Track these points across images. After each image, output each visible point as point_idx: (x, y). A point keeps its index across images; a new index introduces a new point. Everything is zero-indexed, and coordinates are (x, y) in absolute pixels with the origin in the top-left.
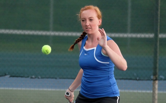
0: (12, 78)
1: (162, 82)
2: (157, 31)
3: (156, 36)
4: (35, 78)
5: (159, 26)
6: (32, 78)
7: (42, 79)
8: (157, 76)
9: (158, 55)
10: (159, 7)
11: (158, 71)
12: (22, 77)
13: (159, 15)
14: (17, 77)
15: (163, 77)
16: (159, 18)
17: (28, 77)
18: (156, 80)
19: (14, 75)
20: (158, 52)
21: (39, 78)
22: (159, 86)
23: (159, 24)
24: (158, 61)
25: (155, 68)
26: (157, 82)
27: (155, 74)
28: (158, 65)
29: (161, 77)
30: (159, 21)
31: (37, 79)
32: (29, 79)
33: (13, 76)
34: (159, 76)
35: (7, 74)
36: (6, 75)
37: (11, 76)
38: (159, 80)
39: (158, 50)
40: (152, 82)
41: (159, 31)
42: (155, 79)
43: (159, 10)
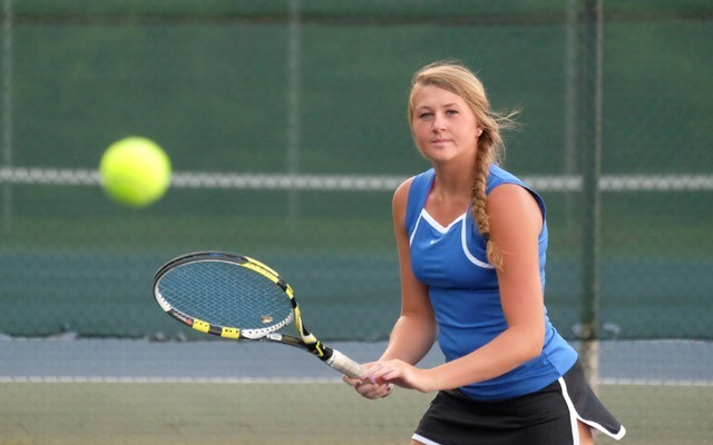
0: (84, 341)
1: (611, 345)
2: (592, 164)
3: (590, 183)
4: (168, 339)
5: (599, 148)
6: (155, 339)
7: (192, 344)
8: (595, 324)
9: (597, 249)
10: (599, 82)
11: (596, 306)
12: (119, 337)
13: (599, 110)
14: (103, 336)
15: (615, 328)
16: (599, 118)
17: (141, 336)
18: (592, 338)
19: (91, 331)
20: (598, 240)
21: (179, 340)
22: (601, 361)
23: (598, 139)
24: (597, 270)
25: (588, 297)
26: (595, 345)
27: (588, 318)
28: (597, 287)
29: (611, 327)
30: (599, 128)
31: (172, 344)
32: (143, 343)
33: (90, 336)
34: (601, 324)
35: (67, 326)
36: (63, 330)
37: (82, 335)
38: (603, 339)
39: (597, 231)
40: (578, 344)
41: (598, 166)
42: (587, 334)
43: (599, 92)
